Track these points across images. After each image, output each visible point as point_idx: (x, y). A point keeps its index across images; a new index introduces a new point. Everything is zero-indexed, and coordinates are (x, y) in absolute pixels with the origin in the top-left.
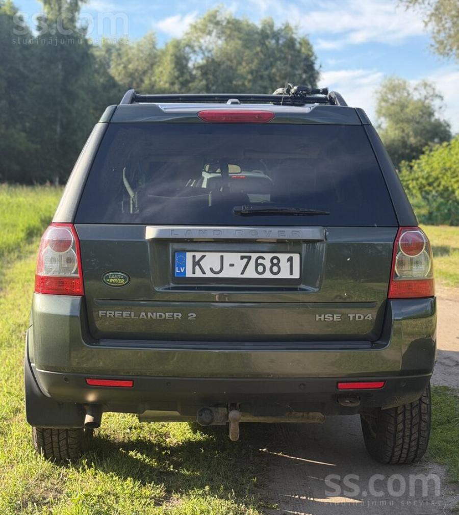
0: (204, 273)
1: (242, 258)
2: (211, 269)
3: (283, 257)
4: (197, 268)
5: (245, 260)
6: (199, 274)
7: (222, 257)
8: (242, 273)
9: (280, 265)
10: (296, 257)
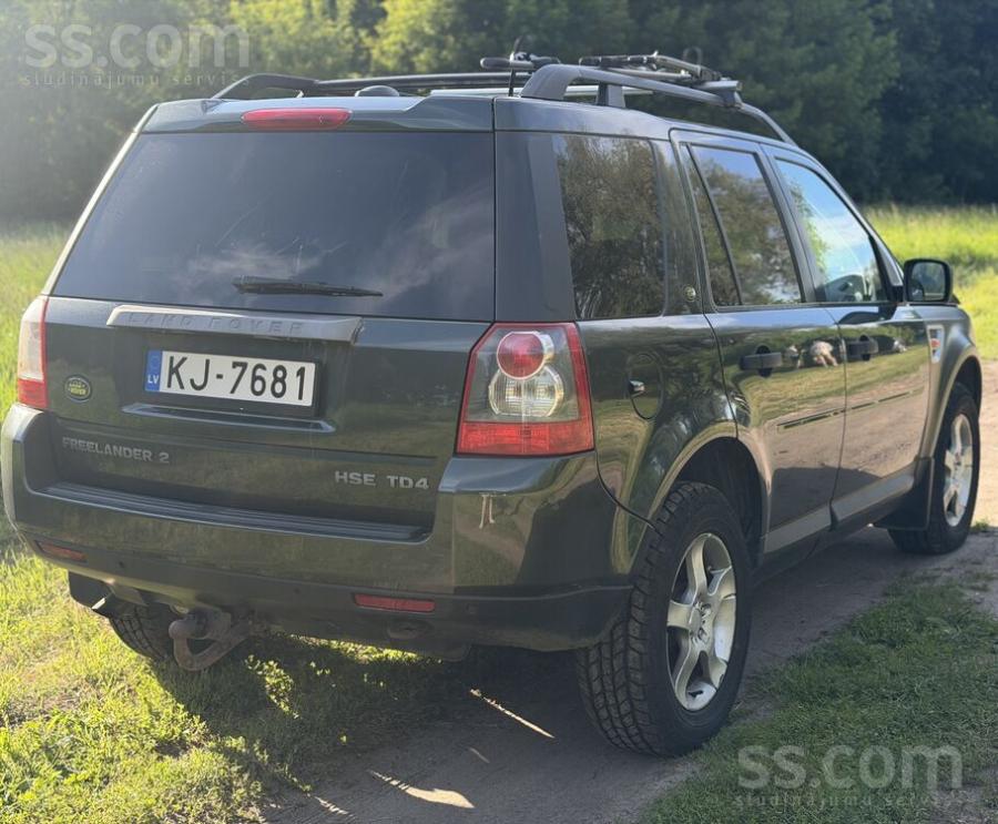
0: (182, 387)
1: (235, 365)
2: (192, 381)
3: (292, 367)
4: (174, 377)
5: (239, 369)
6: (175, 389)
7: (208, 362)
8: (233, 392)
9: (286, 380)
10: (310, 369)
